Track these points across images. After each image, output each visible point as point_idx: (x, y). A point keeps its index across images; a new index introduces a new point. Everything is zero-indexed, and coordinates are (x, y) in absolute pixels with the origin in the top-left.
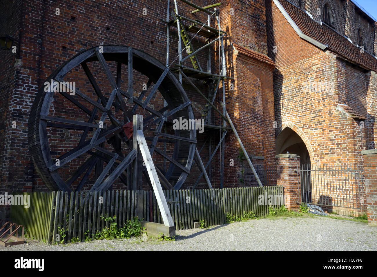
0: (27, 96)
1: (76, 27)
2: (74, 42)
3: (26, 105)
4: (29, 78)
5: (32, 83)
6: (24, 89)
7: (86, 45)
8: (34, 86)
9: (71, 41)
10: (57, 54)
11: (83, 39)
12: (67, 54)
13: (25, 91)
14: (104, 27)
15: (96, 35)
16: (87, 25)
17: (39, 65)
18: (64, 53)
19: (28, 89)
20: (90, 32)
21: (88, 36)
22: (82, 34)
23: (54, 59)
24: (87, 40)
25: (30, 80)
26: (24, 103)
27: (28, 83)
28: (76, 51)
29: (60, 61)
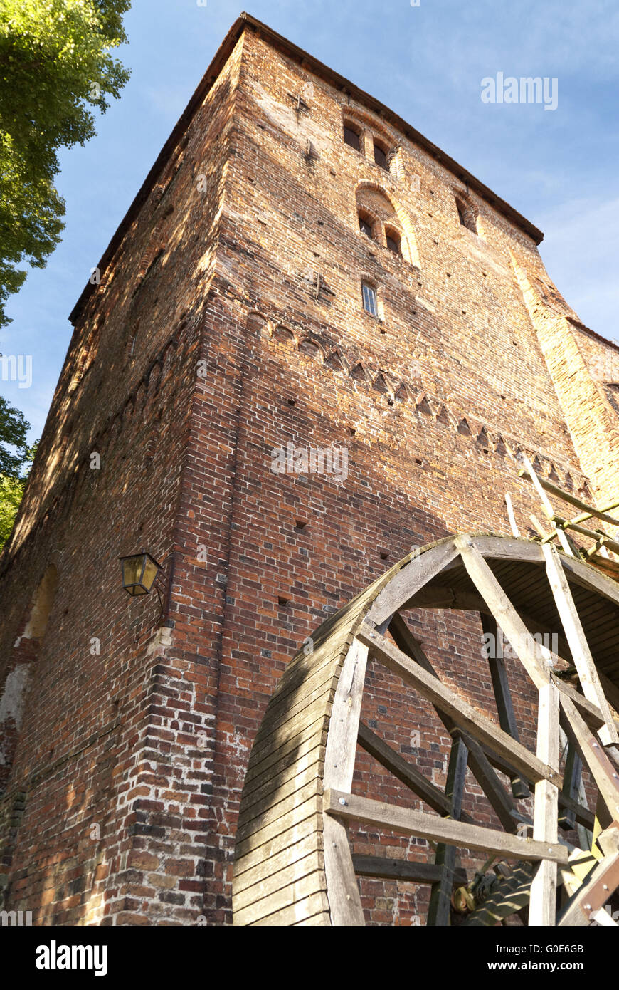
0: (181, 751)
1: (308, 547)
2: (306, 587)
3: (177, 786)
4: (189, 687)
5: (199, 707)
6: (175, 726)
7: (336, 597)
8: (205, 716)
9: (298, 584)
10: (267, 620)
11: (327, 580)
12: (292, 620)
13: (176, 733)
14: (373, 552)
15: (357, 571)
16: (333, 544)
17: (219, 647)
18: (282, 617)
19: (186, 728)
20: (344, 563)
21: (340, 572)
22: (324, 566)
23: (259, 634)
24: (337, 584)
25: (194, 694)
26: (171, 779)
27: (187, 707)
28: (313, 611)
29: (273, 638)
